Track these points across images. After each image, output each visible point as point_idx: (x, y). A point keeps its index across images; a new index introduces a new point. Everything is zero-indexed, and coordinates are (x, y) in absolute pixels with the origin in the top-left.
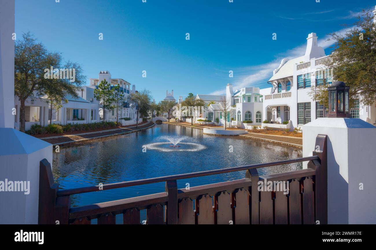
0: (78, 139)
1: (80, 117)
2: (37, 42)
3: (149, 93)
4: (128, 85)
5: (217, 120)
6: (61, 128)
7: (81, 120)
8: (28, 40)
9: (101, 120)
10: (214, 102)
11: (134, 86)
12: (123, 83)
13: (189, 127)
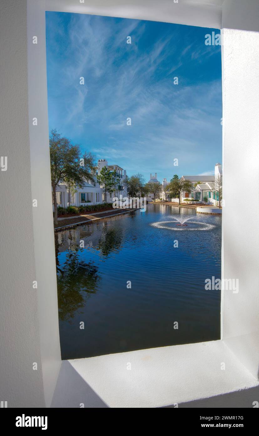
0: (93, 218)
1: (86, 199)
2: (61, 137)
3: (142, 176)
4: (121, 170)
5: (206, 199)
6: (77, 209)
7: (87, 202)
8: (55, 135)
9: (104, 202)
10: (201, 182)
11: (125, 171)
12: (118, 168)
13: (177, 206)
